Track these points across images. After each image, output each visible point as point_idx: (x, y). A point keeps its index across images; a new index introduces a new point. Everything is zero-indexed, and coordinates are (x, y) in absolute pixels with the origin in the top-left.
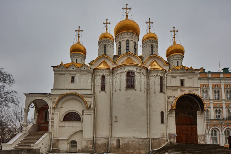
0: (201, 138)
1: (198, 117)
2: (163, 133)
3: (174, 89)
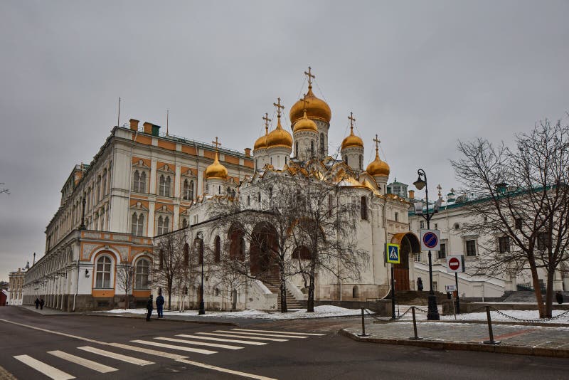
0: (412, 284)
2: (386, 279)
3: (391, 223)
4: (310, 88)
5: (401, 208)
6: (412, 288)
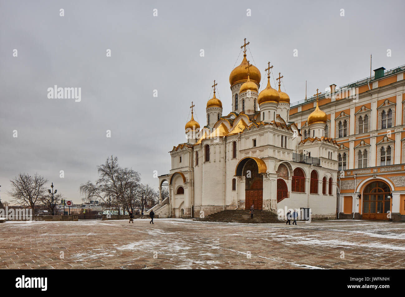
0: (266, 203)
1: (265, 180)
2: (234, 200)
3: (246, 152)
4: (245, 56)
5: (260, 132)
6: (267, 207)
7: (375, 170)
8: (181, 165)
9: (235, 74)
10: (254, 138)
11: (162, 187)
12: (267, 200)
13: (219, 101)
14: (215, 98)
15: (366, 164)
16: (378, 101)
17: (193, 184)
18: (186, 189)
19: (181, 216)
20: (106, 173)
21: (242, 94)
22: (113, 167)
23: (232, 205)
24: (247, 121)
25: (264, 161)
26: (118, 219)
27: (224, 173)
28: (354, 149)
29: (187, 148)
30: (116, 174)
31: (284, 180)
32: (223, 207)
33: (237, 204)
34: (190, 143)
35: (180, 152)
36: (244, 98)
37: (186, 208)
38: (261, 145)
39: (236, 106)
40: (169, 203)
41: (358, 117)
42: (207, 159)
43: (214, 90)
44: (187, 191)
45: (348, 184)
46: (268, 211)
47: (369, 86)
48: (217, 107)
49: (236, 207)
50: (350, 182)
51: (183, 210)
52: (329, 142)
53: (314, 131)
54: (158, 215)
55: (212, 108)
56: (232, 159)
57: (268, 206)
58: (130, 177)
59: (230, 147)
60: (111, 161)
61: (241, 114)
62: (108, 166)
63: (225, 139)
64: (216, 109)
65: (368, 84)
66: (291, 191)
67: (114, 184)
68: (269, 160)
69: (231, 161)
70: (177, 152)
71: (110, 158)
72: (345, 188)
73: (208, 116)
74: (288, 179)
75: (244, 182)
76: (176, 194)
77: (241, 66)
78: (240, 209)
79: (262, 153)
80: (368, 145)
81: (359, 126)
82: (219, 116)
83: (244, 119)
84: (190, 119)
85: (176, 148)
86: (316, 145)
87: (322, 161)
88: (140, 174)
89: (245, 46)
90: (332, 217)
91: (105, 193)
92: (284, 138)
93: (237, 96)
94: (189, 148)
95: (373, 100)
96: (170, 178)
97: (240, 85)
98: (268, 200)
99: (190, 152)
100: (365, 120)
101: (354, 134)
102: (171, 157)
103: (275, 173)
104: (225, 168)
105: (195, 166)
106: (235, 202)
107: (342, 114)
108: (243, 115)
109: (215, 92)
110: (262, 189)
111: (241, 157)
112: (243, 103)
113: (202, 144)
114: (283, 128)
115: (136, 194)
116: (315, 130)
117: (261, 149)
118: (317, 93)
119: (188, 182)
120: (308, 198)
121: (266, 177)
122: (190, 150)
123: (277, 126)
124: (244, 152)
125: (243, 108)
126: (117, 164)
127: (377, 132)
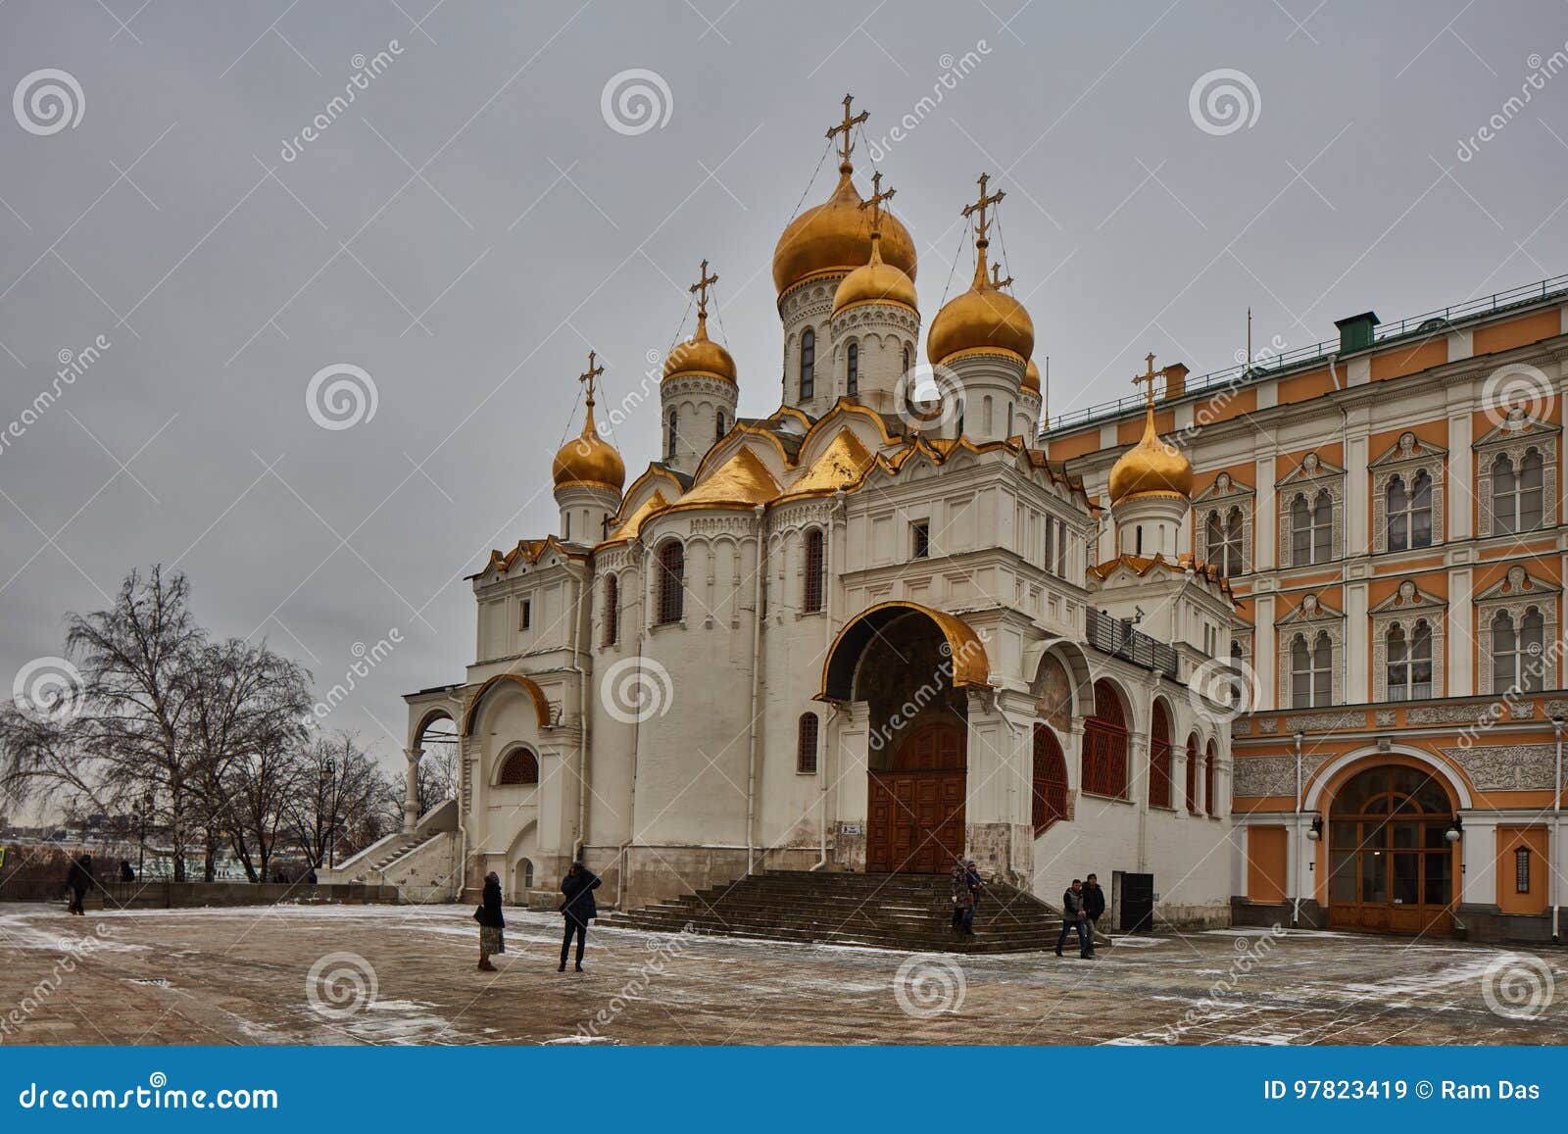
0: (985, 841)
1: (977, 724)
2: (806, 821)
3: (875, 581)
4: (846, 170)
5: (950, 488)
6: (988, 860)
7: (1385, 718)
8: (525, 643)
9: (807, 238)
10: (919, 512)
11: (424, 746)
12: (989, 826)
13: (724, 356)
14: (702, 337)
15: (1325, 690)
16: (1370, 436)
17: (584, 736)
18: (546, 759)
19: (517, 894)
20: (119, 657)
21: (847, 317)
22: (158, 628)
23: (797, 847)
24: (873, 441)
25: (974, 628)
26: (168, 907)
27: (755, 684)
28: (1277, 630)
29: (566, 556)
30: (173, 666)
31: (1055, 730)
32: (744, 854)
33: (821, 840)
34: (573, 539)
35: (527, 576)
36: (860, 333)
37: (545, 855)
38: (957, 551)
39: (806, 383)
40: (456, 829)
41: (1289, 497)
42: (670, 610)
43: (703, 304)
44: (555, 768)
45: (1267, 772)
46: (996, 881)
47: (1333, 372)
48: (713, 380)
49: (819, 858)
50: (1274, 762)
51: (527, 866)
52: (1208, 581)
53: (1139, 529)
54: (395, 889)
55: (690, 382)
56: (799, 617)
57: (993, 857)
58: (255, 686)
59: (790, 557)
60: (149, 594)
61: (845, 406)
62: (132, 615)
63: (762, 520)
64: (708, 386)
65: (1329, 365)
66: (1080, 789)
67: (161, 712)
68: (1003, 626)
69: (791, 624)
70: (510, 576)
71: (147, 578)
72: (1253, 790)
73: (672, 418)
74: (1069, 730)
75: (862, 733)
76: (494, 782)
77: (834, 205)
78: (836, 869)
79: (960, 589)
80: (1334, 612)
81: (1295, 534)
82: (720, 425)
83: (858, 430)
84: (576, 433)
85: (504, 560)
86: (1156, 589)
87: (1187, 662)
88: (310, 675)
89: (846, 127)
90: (1217, 915)
91: (109, 763)
92: (1056, 529)
93: (809, 338)
94: (571, 561)
95: (1352, 430)
96: (466, 701)
97: (827, 288)
98: (997, 826)
99: (576, 582)
100: (1316, 511)
101: (1273, 566)
102: (477, 604)
103: (1026, 690)
104: (761, 657)
105: (602, 650)
106: (812, 834)
107: (1223, 481)
108: (855, 409)
109: (703, 316)
110: (963, 771)
111: (846, 607)
112: (853, 358)
113: (639, 542)
114: (1054, 481)
115: (289, 783)
116: (1146, 526)
117: (957, 567)
118: (1147, 371)
119: (560, 724)
120: (1142, 826)
121: (987, 708)
122: (577, 568)
123: (1032, 466)
124: (862, 583)
125: (852, 382)
126: (181, 611)
127: (1369, 561)
